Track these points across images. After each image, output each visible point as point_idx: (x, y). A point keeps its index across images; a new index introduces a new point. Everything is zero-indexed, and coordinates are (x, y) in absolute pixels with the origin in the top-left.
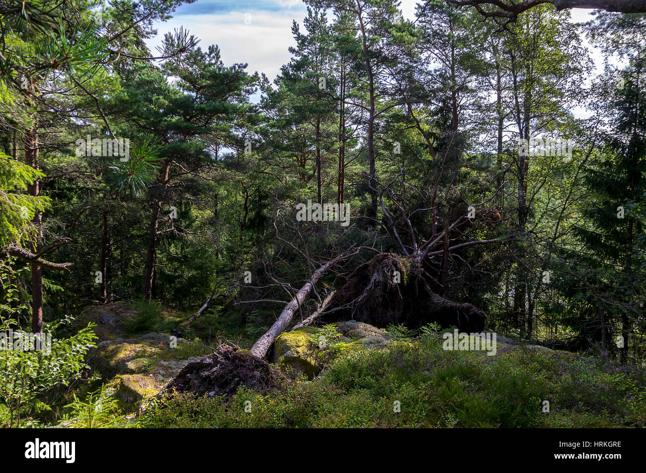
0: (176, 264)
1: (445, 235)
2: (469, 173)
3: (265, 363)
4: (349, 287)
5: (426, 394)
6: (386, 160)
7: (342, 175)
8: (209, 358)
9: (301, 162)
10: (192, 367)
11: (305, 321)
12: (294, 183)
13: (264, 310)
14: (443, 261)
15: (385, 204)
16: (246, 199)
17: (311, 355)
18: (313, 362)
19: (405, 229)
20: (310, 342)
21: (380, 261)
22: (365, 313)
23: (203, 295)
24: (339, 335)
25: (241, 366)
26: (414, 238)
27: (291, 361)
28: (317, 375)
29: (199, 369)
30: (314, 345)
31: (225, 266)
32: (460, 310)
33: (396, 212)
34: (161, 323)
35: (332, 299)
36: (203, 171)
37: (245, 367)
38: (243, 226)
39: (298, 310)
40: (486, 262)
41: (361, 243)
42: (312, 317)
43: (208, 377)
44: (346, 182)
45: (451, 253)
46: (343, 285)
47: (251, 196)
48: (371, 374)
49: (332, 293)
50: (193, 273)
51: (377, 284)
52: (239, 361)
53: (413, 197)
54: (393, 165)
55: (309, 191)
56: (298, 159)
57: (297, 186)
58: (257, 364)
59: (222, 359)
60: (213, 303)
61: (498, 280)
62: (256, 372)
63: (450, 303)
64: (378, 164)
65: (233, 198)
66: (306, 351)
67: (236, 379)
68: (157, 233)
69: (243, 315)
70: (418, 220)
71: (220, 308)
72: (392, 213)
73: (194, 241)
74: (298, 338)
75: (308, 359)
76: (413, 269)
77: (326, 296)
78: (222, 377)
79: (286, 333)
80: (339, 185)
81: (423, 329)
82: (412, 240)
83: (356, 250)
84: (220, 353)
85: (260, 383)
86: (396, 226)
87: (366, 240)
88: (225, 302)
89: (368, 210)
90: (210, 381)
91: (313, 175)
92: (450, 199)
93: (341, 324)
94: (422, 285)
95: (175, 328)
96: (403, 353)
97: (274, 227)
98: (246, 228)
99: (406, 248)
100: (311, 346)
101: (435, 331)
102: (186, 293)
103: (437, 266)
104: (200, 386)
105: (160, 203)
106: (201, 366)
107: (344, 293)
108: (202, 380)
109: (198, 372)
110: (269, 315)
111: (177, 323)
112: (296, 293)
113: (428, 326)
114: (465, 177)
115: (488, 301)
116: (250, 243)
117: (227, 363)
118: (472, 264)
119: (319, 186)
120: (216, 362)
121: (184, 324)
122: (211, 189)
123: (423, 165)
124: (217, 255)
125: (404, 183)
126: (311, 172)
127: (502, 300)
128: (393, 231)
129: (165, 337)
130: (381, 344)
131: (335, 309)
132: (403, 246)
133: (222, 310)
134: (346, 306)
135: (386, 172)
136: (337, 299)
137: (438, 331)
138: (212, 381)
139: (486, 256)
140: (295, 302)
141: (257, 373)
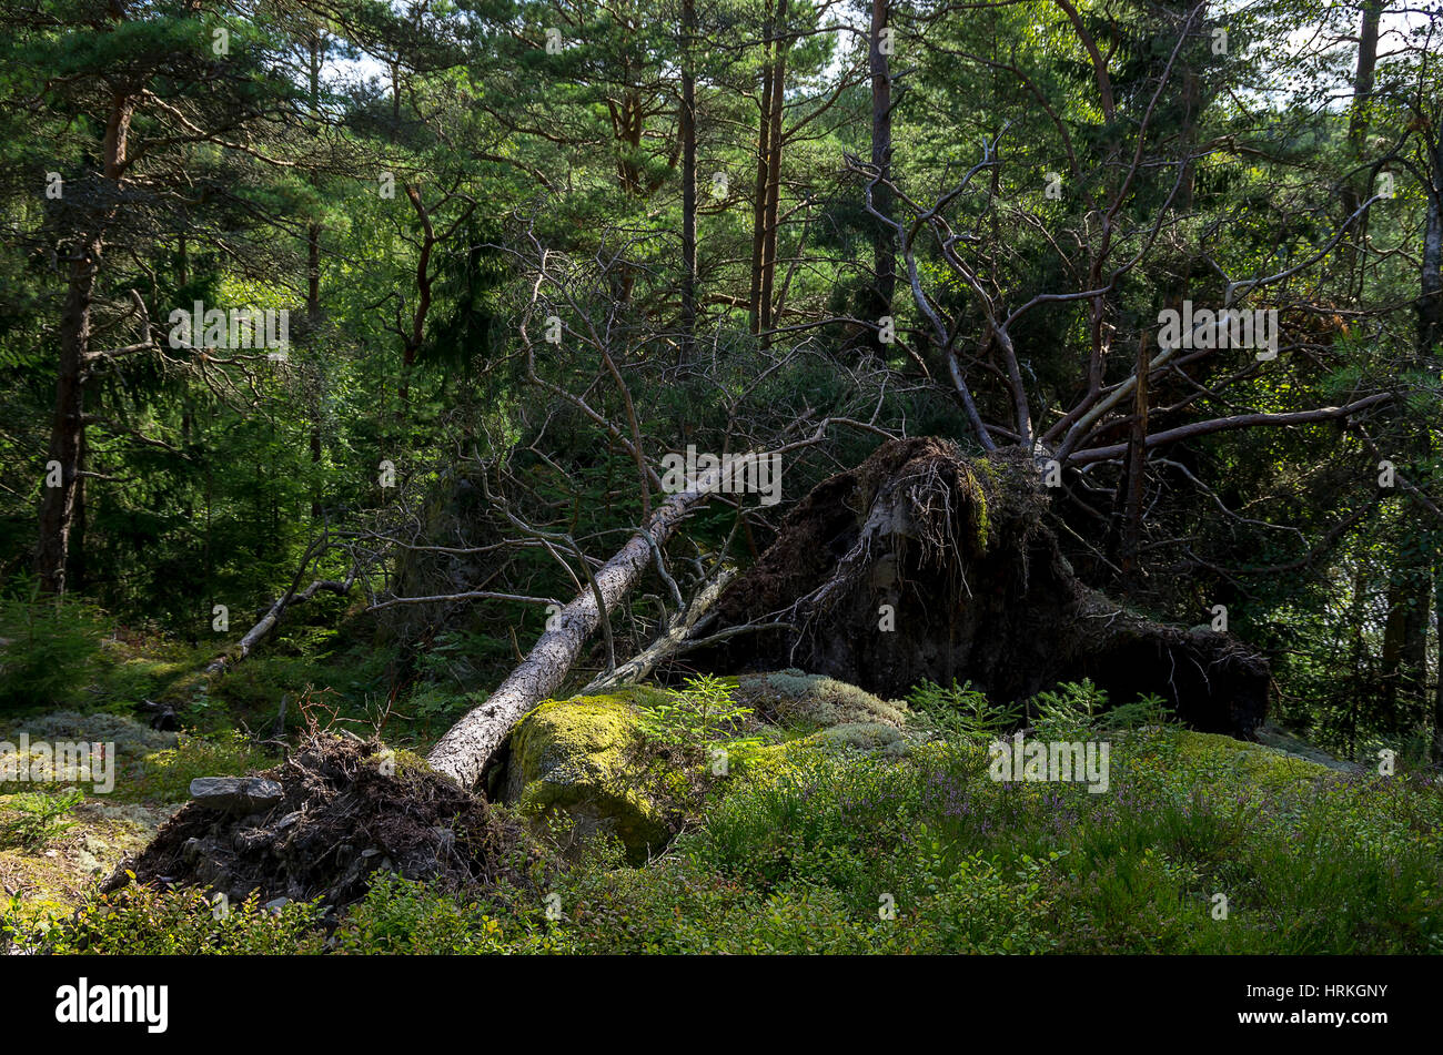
0: (162, 477)
1: (1134, 387)
2: (1237, 176)
3: (473, 797)
4: (784, 553)
5: (1040, 897)
6: (933, 120)
7: (770, 171)
8: (271, 778)
9: (626, 124)
10: (207, 813)
11: (622, 669)
12: (596, 195)
13: (479, 633)
14: (1125, 480)
15: (923, 275)
16: (425, 252)
17: (640, 779)
18: (646, 806)
19: (992, 365)
20: (637, 734)
21: (895, 465)
22: (839, 648)
23: (262, 588)
24: (739, 712)
25: (387, 806)
26: (1022, 397)
27: (567, 797)
28: (659, 849)
29: (231, 819)
30: (652, 747)
31: (346, 491)
32: (1178, 651)
33: (962, 306)
34: (101, 681)
35: (723, 596)
36: (261, 135)
37: (400, 809)
38: (413, 350)
39: (599, 633)
40: (1285, 494)
41: (832, 407)
42: (648, 657)
43: (267, 845)
44: (786, 202)
45: (1156, 456)
46: (761, 551)
47: (442, 239)
48: (851, 837)
49: (723, 576)
50: (227, 509)
51: (881, 544)
52: (380, 789)
53: (1027, 253)
54: (959, 141)
55: (653, 226)
56: (613, 109)
57: (609, 206)
58: (446, 800)
59: (317, 783)
60: (297, 616)
61: (1323, 557)
62: (440, 830)
63: (1144, 623)
64: (904, 135)
65: (376, 248)
66: (621, 764)
67: (367, 853)
68: (91, 355)
69: (404, 653)
70: (1037, 336)
71: (321, 634)
72: (946, 311)
73: (230, 391)
74: (596, 720)
75: (631, 794)
76: (1012, 496)
77: (702, 587)
78: (315, 844)
79: (553, 703)
80: (759, 209)
81: (1042, 702)
82: (1015, 408)
83: (813, 430)
84: (310, 762)
85: (455, 866)
86: (959, 355)
87: (849, 398)
88: (343, 614)
89: (861, 296)
90: (273, 860)
91: (666, 173)
92: (1160, 263)
93: (751, 681)
94: (1042, 555)
95: (152, 696)
96: (966, 773)
97: (520, 342)
98: (423, 356)
99: (992, 433)
100: (640, 748)
101: (1084, 710)
102: (197, 581)
103: (1100, 501)
104: (233, 879)
105: (98, 247)
106: (239, 809)
107: (763, 577)
108: (243, 857)
109: (226, 828)
110: (495, 653)
111: (161, 682)
112: (595, 570)
113: (1061, 692)
114: (1221, 185)
115: (1287, 635)
116: (438, 407)
117: (336, 798)
118: (1232, 500)
119: (689, 210)
120: (296, 792)
121: (186, 682)
122: (290, 205)
123: (1066, 138)
124: (315, 446)
125: (995, 200)
126: (662, 161)
127: (1338, 632)
128: (946, 368)
129: (113, 726)
130: (890, 749)
131: (731, 630)
132: (982, 426)
133: (332, 643)
134: (771, 619)
135: (933, 162)
136: (738, 598)
137: (1096, 711)
138: (279, 861)
139: (1285, 474)
140: (589, 601)
141: (444, 834)
